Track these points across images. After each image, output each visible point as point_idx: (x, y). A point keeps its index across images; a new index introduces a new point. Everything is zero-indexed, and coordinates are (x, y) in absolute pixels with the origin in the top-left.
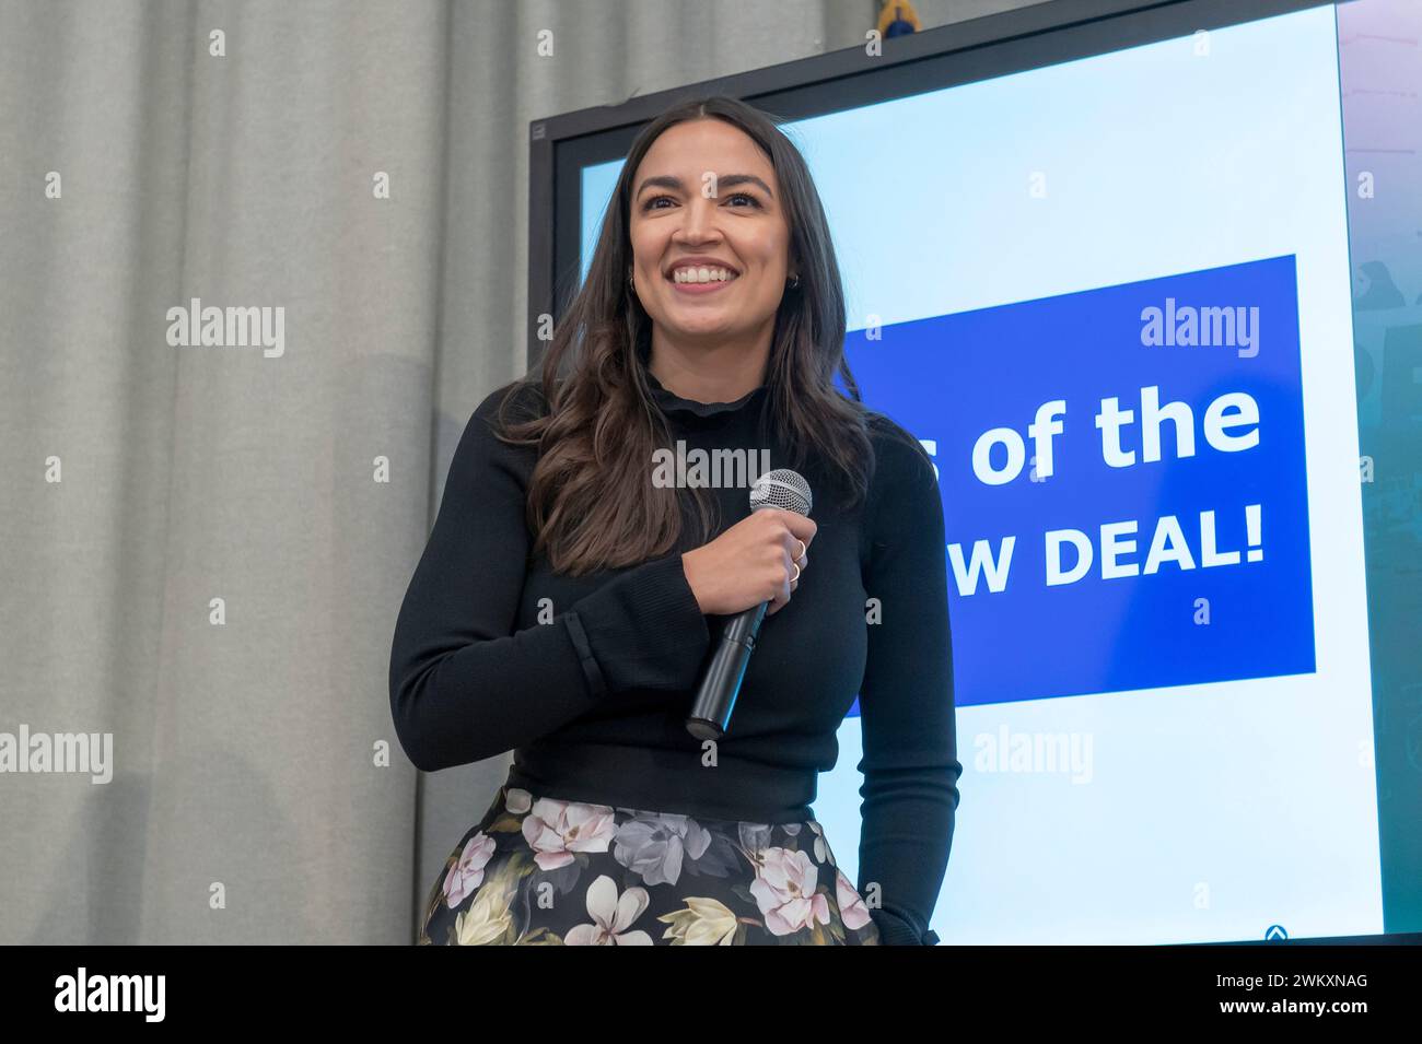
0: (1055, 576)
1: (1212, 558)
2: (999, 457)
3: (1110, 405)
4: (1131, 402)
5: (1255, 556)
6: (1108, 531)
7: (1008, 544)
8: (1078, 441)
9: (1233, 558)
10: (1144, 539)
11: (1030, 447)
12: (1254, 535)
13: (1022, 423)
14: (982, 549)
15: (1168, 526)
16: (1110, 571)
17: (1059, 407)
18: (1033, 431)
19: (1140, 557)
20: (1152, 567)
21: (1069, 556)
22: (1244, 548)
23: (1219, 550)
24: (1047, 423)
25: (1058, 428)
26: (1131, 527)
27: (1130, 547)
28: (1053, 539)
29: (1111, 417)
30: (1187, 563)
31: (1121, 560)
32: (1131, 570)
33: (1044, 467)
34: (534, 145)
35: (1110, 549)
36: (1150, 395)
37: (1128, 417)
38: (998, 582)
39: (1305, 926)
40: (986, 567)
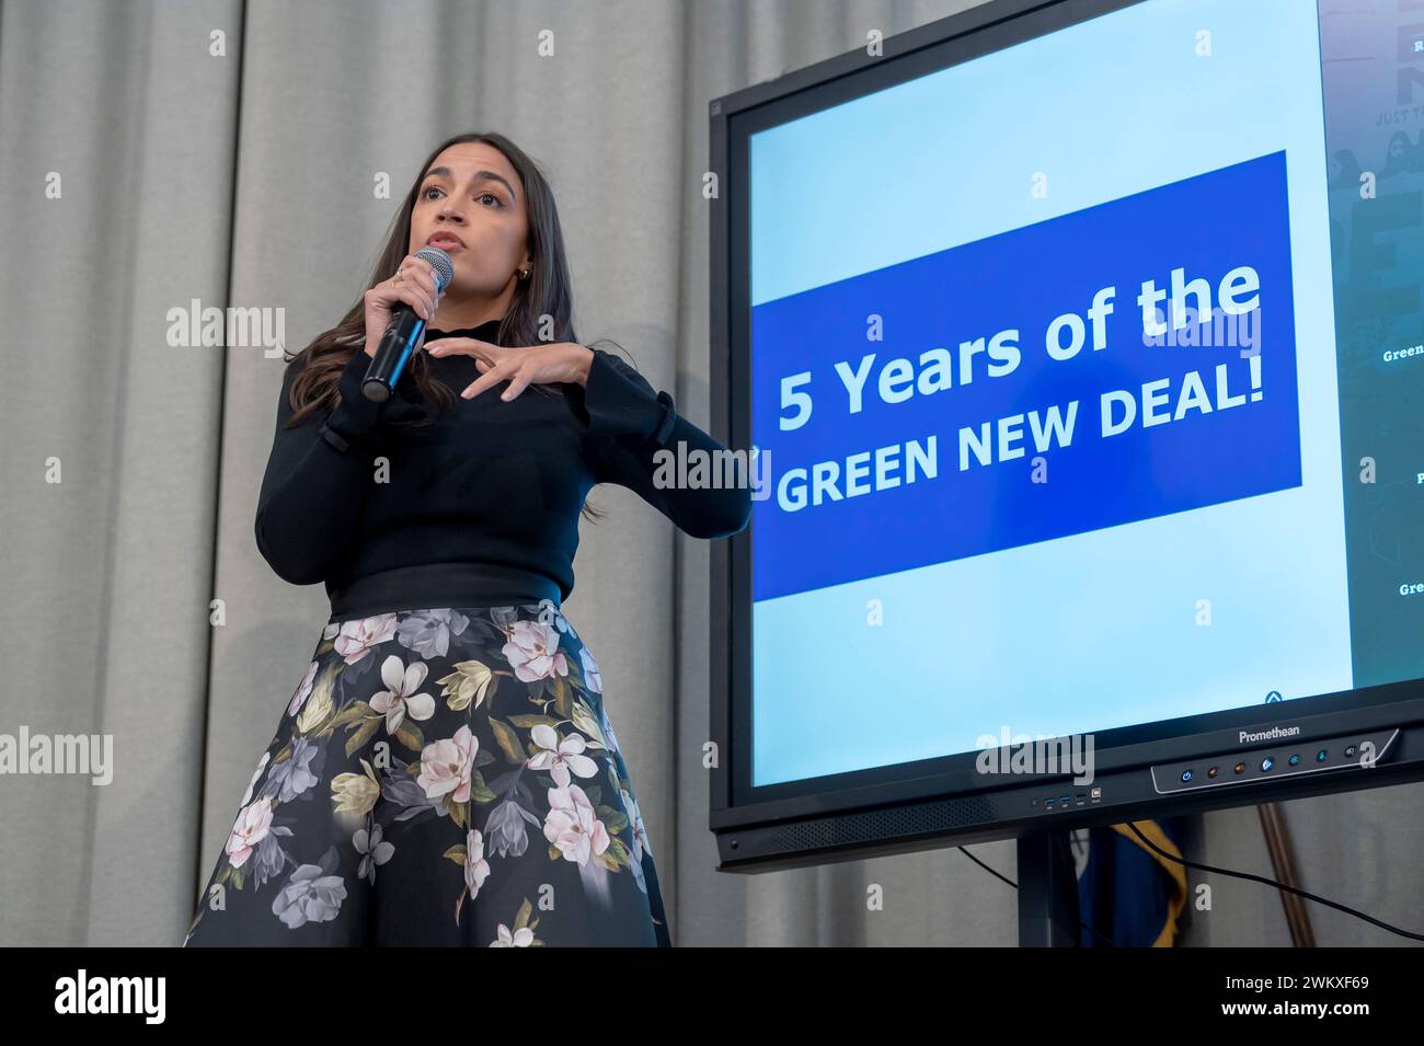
0: (1108, 430)
1: (1225, 402)
2: (1065, 337)
3: (1148, 286)
4: (1164, 283)
5: (1257, 397)
6: (1147, 389)
7: (1073, 407)
8: (1126, 319)
9: (1240, 400)
10: (1174, 392)
11: (1089, 325)
12: (1256, 382)
13: (1082, 310)
14: (1053, 413)
15: (1193, 380)
16: (1150, 420)
17: (1110, 292)
18: (1091, 314)
19: (1170, 408)
20: (1180, 414)
21: (1118, 410)
22: (1248, 391)
23: (1231, 395)
24: (1101, 307)
25: (1110, 309)
26: (1164, 383)
27: (1164, 399)
28: (1107, 400)
29: (1149, 295)
30: (1206, 408)
31: (1158, 410)
32: (1165, 418)
33: (1100, 342)
34: (713, 120)
35: (1149, 403)
36: (1178, 275)
37: (1162, 295)
38: (1065, 440)
39: (1295, 688)
40: (1057, 427)
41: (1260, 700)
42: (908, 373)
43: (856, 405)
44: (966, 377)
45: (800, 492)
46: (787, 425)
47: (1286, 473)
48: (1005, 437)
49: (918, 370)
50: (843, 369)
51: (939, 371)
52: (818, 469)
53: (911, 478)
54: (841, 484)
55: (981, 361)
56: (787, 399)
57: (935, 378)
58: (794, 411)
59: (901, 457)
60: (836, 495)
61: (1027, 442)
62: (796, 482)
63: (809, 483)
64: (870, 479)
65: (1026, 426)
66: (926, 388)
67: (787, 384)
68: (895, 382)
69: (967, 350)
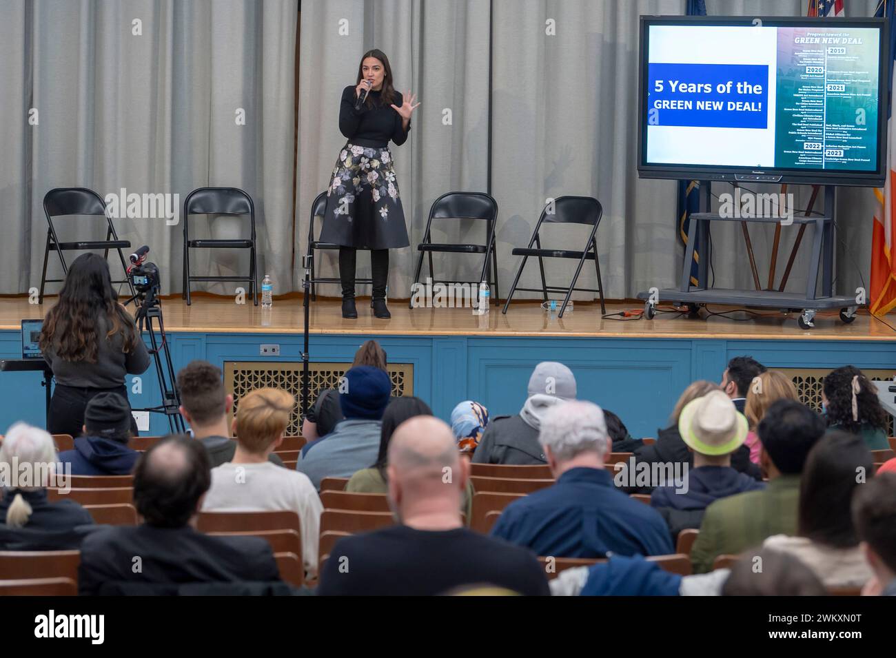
0: (729, 109)
1: (753, 110)
2: (721, 89)
3: (739, 84)
4: (742, 84)
5: (760, 110)
6: (738, 103)
7: (722, 103)
8: (734, 88)
9: (756, 110)
10: (743, 105)
11: (726, 88)
12: (760, 107)
13: (725, 84)
14: (718, 103)
15: (747, 104)
16: (738, 109)
17: (731, 82)
18: (727, 86)
19: (742, 108)
20: (744, 110)
21: (732, 106)
22: (758, 109)
23: (755, 108)
24: (729, 84)
25: (731, 86)
26: (741, 103)
27: (741, 106)
28: (729, 103)
29: (739, 85)
30: (750, 110)
31: (740, 108)
32: (741, 110)
33: (729, 92)
34: (640, 20)
35: (738, 106)
36: (745, 83)
37: (742, 86)
38: (720, 108)
39: (763, 165)
40: (718, 106)
41: (757, 166)
42: (686, 87)
43: (673, 90)
44: (699, 91)
45: (660, 105)
46: (656, 90)
47: (764, 125)
48: (707, 105)
49: (688, 87)
50: (671, 82)
51: (693, 88)
52: (664, 101)
53: (686, 108)
54: (670, 105)
55: (703, 89)
56: (657, 85)
57: (692, 89)
58: (659, 88)
59: (684, 103)
60: (668, 108)
61: (712, 107)
62: (658, 103)
63: (662, 104)
64: (677, 106)
65: (712, 104)
66: (690, 91)
67: (657, 82)
68: (683, 88)
69: (699, 86)
